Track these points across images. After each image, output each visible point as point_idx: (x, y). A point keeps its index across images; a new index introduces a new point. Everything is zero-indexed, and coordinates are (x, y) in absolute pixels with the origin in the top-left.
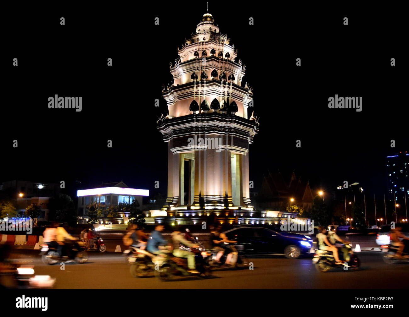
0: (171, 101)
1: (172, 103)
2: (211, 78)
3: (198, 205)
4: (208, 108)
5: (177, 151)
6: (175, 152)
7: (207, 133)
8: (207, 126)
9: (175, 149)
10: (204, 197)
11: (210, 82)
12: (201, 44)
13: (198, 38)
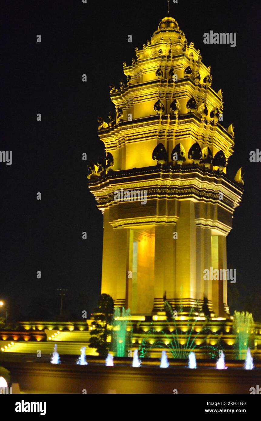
0: (113, 145)
1: (115, 148)
2: (186, 111)
3: (164, 313)
4: (184, 157)
5: (124, 224)
6: (118, 227)
7: (179, 198)
8: (180, 186)
9: (121, 222)
10: (172, 301)
11: (185, 116)
12: (166, 59)
13: (160, 49)
